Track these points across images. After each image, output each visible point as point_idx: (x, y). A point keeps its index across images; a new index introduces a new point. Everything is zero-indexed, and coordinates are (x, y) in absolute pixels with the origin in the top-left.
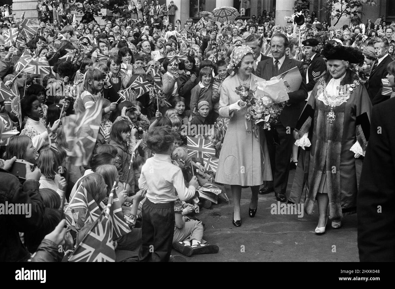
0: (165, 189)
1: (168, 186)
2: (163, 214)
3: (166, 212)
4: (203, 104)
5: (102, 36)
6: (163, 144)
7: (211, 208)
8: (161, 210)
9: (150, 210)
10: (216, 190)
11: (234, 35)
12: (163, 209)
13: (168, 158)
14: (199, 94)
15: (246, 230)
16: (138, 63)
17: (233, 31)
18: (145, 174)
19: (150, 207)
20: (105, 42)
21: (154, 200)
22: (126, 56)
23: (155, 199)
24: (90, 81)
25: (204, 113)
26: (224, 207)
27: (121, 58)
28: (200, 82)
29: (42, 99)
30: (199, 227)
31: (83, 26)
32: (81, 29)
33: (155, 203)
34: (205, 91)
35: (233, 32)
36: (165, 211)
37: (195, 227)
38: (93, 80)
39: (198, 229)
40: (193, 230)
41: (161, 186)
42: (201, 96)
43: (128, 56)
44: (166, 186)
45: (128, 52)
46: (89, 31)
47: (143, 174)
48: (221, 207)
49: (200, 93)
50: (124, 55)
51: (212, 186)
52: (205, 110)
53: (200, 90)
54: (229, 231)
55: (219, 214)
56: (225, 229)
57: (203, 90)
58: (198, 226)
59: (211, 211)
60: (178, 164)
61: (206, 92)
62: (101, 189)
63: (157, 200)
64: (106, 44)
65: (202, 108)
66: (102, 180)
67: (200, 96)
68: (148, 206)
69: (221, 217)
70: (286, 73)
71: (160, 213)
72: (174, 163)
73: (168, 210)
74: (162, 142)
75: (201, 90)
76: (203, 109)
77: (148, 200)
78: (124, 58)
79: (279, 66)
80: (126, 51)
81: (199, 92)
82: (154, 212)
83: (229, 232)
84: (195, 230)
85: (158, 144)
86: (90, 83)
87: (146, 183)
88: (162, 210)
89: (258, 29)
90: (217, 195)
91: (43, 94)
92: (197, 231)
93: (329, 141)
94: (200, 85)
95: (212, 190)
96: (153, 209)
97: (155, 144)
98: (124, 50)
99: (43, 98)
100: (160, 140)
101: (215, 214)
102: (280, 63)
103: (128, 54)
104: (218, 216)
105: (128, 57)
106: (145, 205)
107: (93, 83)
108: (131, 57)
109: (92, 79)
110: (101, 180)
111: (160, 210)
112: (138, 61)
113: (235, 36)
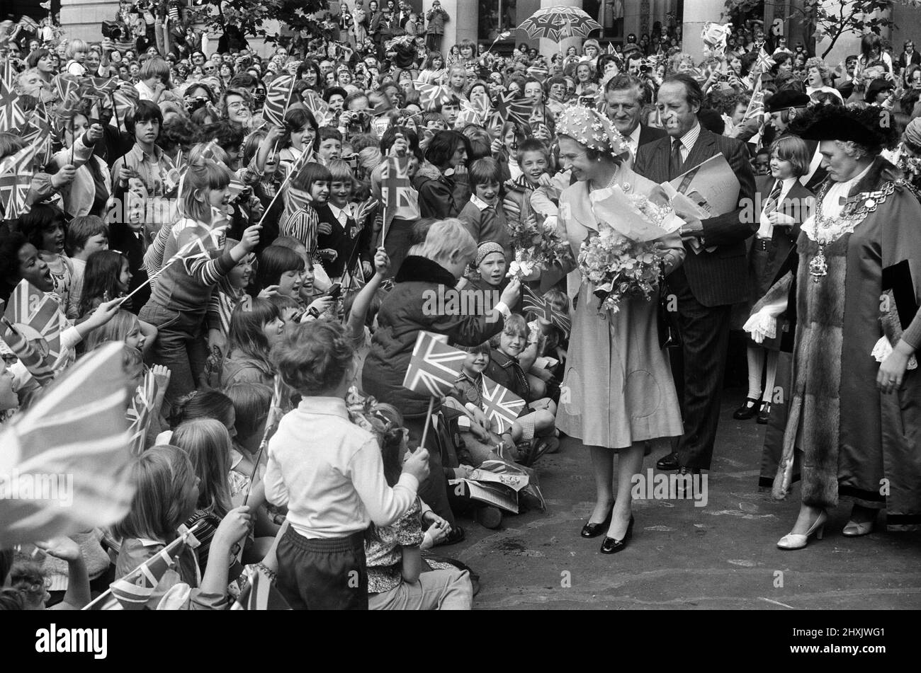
0: (334, 492)
1: (339, 484)
2: (330, 567)
3: (339, 561)
4: (488, 251)
5: (245, 81)
6: (329, 366)
7: (499, 528)
8: (326, 556)
9: (296, 558)
10: (513, 477)
11: (581, 79)
12: (330, 553)
13: (340, 407)
14: (478, 226)
15: (588, 593)
16: (329, 147)
17: (579, 70)
18: (279, 456)
19: (295, 549)
20: (242, 93)
21: (306, 527)
22: (302, 130)
23: (309, 524)
24: (198, 193)
25: (494, 274)
26: (536, 524)
27: (290, 135)
28: (473, 196)
29: (58, 239)
30: (460, 588)
31: (219, 60)
32: (212, 68)
33: (309, 537)
34: (491, 215)
35: (579, 74)
36: (336, 557)
37: (450, 588)
38: (207, 189)
39: (457, 592)
40: (443, 595)
41: (324, 485)
42: (486, 230)
43: (306, 130)
44: (334, 485)
45: (308, 121)
46: (228, 70)
47: (273, 457)
48: (529, 525)
49: (482, 222)
50: (298, 129)
51: (503, 467)
52: (496, 264)
53: (479, 215)
54: (543, 594)
55: (521, 544)
56: (532, 589)
57: (486, 213)
58: (460, 583)
59: (501, 536)
60: (368, 423)
61: (494, 217)
62: (186, 489)
63: (314, 528)
64: (244, 98)
65: (487, 259)
66: (187, 464)
67: (481, 229)
68: (290, 545)
69: (524, 554)
70: (695, 172)
71: (322, 566)
72: (358, 420)
73: (344, 555)
74: (326, 360)
75: (483, 215)
76: (490, 263)
77: (293, 528)
78: (295, 136)
79: (685, 154)
80: (302, 118)
81: (479, 221)
82: (308, 563)
83: (543, 598)
84: (450, 596)
85: (315, 366)
86: (199, 200)
87: (282, 484)
88: (329, 558)
89: (631, 65)
90: (517, 490)
91: (60, 228)
92: (457, 598)
93: (814, 325)
94: (476, 203)
95: (504, 476)
96: (303, 554)
97: (306, 367)
98: (299, 116)
99: (60, 237)
100: (319, 353)
101: (512, 545)
102: (684, 147)
103: (308, 125)
104: (517, 551)
105: (306, 133)
106: (285, 542)
107: (208, 197)
108: (313, 134)
109: (205, 185)
110: (184, 464)
111: (322, 558)
112: (329, 141)
113: (584, 82)
